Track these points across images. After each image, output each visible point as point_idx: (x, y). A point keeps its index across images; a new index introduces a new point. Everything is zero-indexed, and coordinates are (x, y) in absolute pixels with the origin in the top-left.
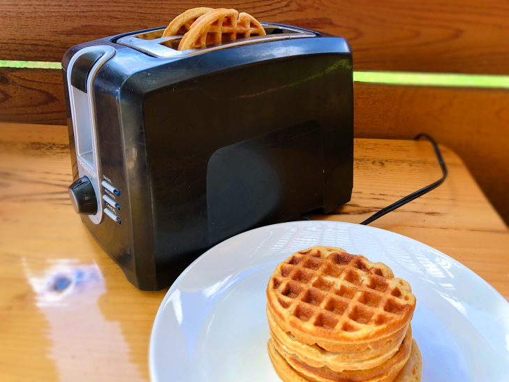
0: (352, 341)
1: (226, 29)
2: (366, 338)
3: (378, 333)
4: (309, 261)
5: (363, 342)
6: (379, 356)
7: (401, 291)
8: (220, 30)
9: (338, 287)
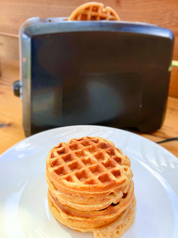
0: (66, 187)
1: (94, 14)
2: (74, 188)
3: (83, 189)
4: (87, 142)
5: (72, 190)
6: (85, 204)
7: (121, 173)
8: (90, 13)
9: (86, 158)
